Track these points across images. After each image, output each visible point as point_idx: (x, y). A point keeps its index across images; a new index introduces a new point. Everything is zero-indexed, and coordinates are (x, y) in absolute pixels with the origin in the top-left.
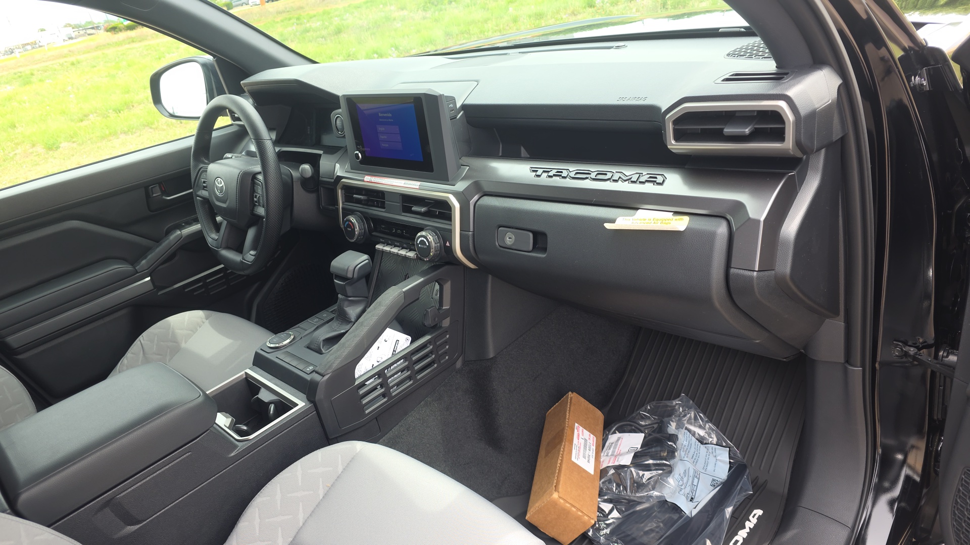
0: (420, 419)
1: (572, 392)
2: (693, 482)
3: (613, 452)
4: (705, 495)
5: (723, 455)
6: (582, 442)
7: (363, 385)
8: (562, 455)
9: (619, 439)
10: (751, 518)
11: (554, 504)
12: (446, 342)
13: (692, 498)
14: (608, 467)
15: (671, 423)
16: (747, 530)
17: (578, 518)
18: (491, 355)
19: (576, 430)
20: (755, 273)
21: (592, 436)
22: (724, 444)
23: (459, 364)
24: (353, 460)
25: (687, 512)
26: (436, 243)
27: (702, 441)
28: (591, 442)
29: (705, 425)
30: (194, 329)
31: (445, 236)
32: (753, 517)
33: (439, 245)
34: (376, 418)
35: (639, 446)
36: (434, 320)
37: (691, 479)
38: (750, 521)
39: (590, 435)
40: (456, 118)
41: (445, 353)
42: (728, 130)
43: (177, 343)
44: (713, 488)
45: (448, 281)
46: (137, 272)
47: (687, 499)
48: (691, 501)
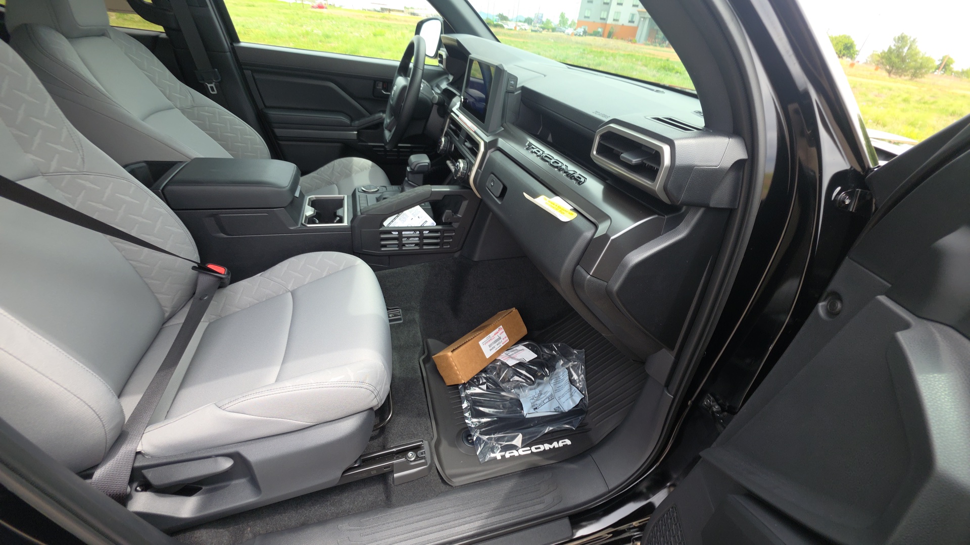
0: (415, 271)
1: (516, 309)
2: (545, 400)
3: (512, 354)
4: (545, 411)
5: (578, 397)
6: (496, 337)
7: (389, 232)
8: (475, 336)
9: (523, 350)
10: (560, 442)
11: (446, 358)
12: (451, 237)
13: (536, 408)
14: (500, 360)
15: (561, 361)
16: (551, 447)
17: (456, 374)
18: (476, 259)
19: (497, 330)
20: (589, 276)
21: (507, 338)
22: (584, 393)
23: (457, 255)
24: (351, 267)
25: (525, 412)
26: (463, 170)
27: (572, 382)
28: (503, 341)
29: (581, 375)
30: (362, 169)
31: (470, 166)
32: (562, 442)
33: (465, 172)
34: (389, 256)
35: (527, 361)
36: (448, 219)
37: (545, 398)
38: (558, 443)
39: (506, 337)
40: (514, 93)
41: (448, 243)
42: (625, 156)
43: (351, 172)
44: (554, 410)
45: (467, 200)
46: (351, 126)
47: (532, 406)
48: (534, 409)
